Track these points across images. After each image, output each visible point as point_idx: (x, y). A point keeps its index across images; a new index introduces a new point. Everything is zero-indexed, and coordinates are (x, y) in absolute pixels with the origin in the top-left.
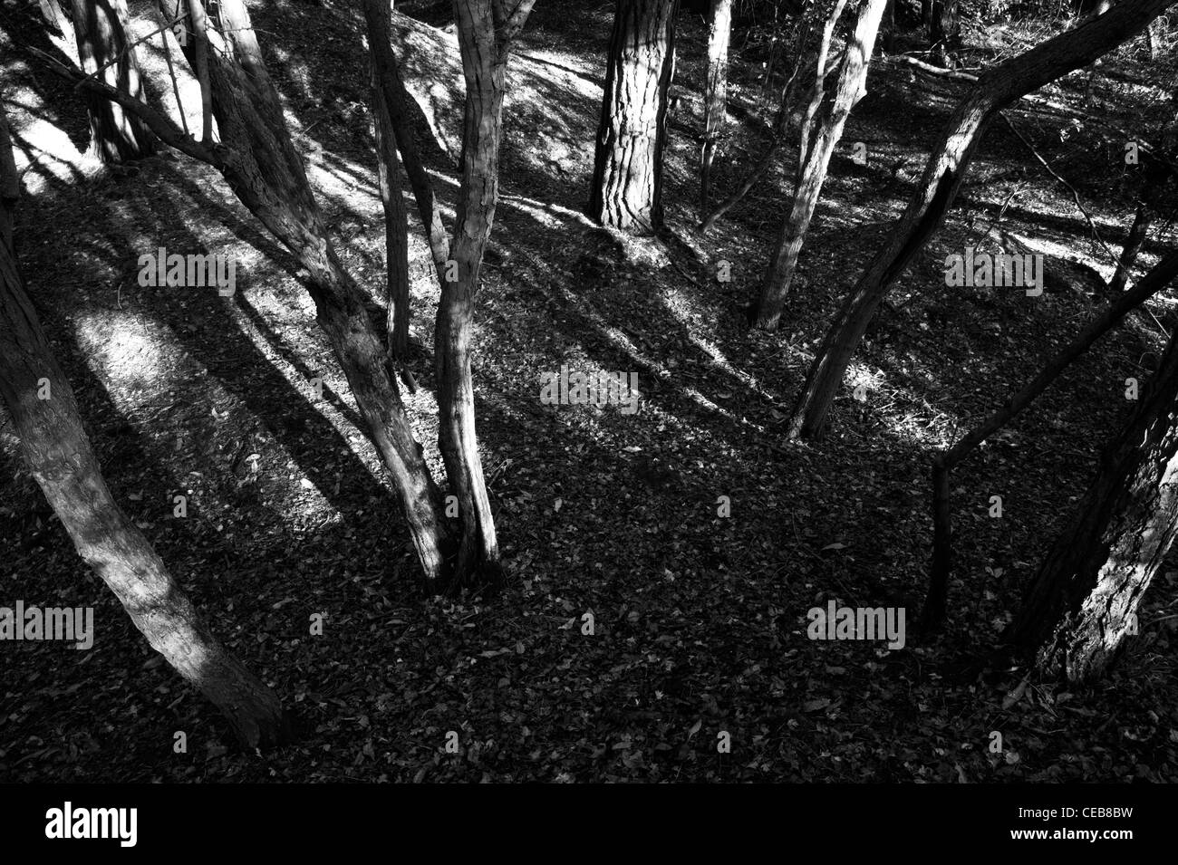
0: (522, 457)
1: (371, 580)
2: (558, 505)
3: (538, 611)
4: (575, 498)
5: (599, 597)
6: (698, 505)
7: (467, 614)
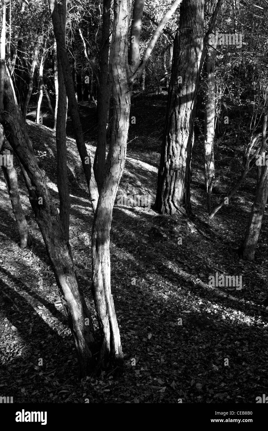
0: (128, 316)
1: (48, 374)
2: (150, 336)
3: (145, 383)
4: (159, 333)
5: (178, 378)
6: (226, 335)
7: (105, 385)
